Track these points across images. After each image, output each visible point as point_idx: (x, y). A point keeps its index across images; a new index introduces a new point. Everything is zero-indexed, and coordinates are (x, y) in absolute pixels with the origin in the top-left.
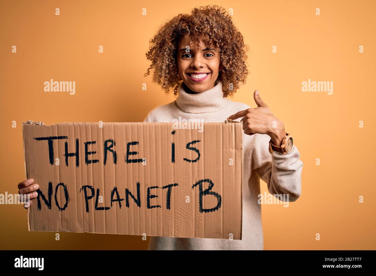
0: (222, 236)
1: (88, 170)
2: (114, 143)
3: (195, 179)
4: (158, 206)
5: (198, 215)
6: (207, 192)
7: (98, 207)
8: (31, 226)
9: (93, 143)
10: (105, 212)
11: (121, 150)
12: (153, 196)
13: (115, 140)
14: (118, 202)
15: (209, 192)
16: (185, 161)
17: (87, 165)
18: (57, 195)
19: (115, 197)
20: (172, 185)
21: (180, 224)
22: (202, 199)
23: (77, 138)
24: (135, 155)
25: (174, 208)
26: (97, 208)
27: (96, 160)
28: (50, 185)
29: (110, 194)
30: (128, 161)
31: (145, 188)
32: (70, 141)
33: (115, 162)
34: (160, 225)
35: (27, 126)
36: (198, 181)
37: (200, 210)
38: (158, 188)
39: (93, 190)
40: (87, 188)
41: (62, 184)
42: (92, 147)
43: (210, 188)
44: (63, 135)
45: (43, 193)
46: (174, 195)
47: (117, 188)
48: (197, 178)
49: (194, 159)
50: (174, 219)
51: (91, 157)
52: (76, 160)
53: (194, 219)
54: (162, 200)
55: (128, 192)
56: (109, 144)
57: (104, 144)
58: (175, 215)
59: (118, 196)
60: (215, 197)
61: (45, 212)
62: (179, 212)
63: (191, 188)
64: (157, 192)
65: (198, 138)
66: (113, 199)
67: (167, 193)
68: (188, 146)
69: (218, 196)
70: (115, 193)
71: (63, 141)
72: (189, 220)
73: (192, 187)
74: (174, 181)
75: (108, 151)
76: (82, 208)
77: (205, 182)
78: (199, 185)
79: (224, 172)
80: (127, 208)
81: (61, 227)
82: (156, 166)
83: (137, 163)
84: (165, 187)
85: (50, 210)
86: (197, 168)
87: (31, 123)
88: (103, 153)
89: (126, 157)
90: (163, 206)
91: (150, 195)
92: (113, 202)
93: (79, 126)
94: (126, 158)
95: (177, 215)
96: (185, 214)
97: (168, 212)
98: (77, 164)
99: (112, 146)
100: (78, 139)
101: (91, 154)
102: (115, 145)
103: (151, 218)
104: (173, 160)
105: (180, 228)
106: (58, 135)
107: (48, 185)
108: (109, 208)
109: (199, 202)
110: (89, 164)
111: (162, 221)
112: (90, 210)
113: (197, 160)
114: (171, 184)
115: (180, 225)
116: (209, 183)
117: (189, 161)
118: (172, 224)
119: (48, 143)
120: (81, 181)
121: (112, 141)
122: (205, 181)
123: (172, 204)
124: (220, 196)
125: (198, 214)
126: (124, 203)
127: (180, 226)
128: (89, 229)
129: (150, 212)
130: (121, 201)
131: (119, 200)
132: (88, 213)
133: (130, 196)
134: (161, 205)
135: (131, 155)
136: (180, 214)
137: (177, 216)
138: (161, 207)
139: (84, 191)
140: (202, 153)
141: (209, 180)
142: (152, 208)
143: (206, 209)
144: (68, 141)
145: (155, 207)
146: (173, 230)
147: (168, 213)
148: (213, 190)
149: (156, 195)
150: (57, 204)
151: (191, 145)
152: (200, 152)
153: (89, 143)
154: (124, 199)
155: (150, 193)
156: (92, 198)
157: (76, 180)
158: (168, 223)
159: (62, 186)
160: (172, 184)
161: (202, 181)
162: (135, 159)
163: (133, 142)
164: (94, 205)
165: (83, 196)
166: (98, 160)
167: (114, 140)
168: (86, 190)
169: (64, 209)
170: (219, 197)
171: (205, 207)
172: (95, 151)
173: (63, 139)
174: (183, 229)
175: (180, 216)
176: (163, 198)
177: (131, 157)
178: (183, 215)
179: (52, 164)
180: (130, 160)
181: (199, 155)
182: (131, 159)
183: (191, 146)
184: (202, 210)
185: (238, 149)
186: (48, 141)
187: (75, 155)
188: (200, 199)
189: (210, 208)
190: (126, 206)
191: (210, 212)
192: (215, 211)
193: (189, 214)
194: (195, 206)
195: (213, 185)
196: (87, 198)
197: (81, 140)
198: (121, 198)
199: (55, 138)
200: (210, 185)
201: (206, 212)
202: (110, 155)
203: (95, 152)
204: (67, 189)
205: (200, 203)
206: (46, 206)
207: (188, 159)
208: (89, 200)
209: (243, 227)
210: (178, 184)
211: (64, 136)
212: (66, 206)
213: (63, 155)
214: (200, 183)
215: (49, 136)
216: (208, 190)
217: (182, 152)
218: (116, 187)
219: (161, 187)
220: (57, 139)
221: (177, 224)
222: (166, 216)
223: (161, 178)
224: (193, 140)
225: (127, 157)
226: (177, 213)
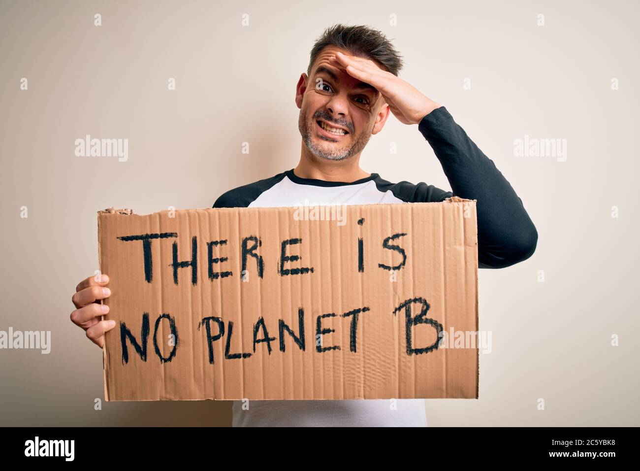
0: (445, 394)
1: (213, 288)
2: (258, 242)
3: (399, 299)
4: (335, 348)
5: (404, 360)
6: (418, 320)
7: (230, 353)
8: (110, 392)
9: (222, 242)
10: (243, 361)
11: (271, 254)
12: (328, 331)
13: (260, 238)
14: (265, 344)
15: (422, 319)
16: (382, 269)
17: (212, 281)
18: (158, 335)
19: (260, 335)
20: (358, 311)
21: (373, 376)
22: (410, 331)
23: (193, 235)
24: (295, 261)
25: (364, 349)
26: (228, 356)
27: (227, 272)
28: (146, 318)
29: (252, 329)
30: (284, 272)
31: (313, 317)
32: (181, 241)
33: (261, 274)
34: (340, 381)
35: (106, 217)
36: (403, 301)
37: (407, 350)
38: (335, 317)
39: (222, 325)
40: (211, 321)
41: (167, 315)
42: (221, 249)
43: (424, 312)
44: (169, 231)
45: (132, 333)
46: (364, 327)
47: (264, 320)
48: (401, 296)
49: (397, 265)
50: (363, 369)
51: (217, 268)
52: (191, 273)
53: (397, 366)
54: (342, 336)
55: (282, 325)
56: (250, 244)
57: (241, 245)
58: (364, 362)
59: (266, 333)
60: (433, 327)
61: (136, 365)
62: (373, 356)
63: (391, 313)
64: (333, 322)
65: (402, 229)
66: (257, 339)
67: (351, 324)
68: (385, 244)
69: (437, 326)
70: (261, 328)
71: (170, 241)
72: (389, 368)
73: (394, 312)
74: (363, 304)
75: (249, 256)
76: (201, 356)
77: (416, 303)
78: (404, 308)
79: (447, 285)
80: (281, 352)
81: (164, 391)
82: (332, 278)
83: (300, 274)
84: (348, 313)
85: (144, 362)
86: (401, 280)
87: (113, 212)
88: (240, 260)
89: (280, 265)
90: (344, 346)
91: (322, 329)
92: (256, 344)
93: (197, 215)
94: (280, 268)
95: (369, 361)
96: (383, 358)
97: (353, 357)
98: (194, 280)
99: (255, 247)
100: (196, 237)
101: (219, 262)
102: (260, 245)
103: (324, 368)
104: (361, 268)
105: (373, 383)
106: (160, 230)
107: (141, 318)
108: (249, 355)
109: (405, 336)
110: (214, 280)
111: (342, 372)
112: (215, 359)
113: (402, 266)
114: (357, 308)
115: (374, 378)
116: (422, 305)
117: (388, 268)
118: (359, 377)
119: (142, 246)
120: (200, 308)
121: (256, 239)
122: (415, 300)
123: (359, 344)
124: (441, 325)
125: (405, 358)
126: (275, 345)
127: (374, 380)
128: (215, 393)
129: (322, 358)
130: (271, 342)
131: (267, 339)
132: (212, 365)
133: (286, 332)
134: (341, 345)
135: (289, 261)
136: (374, 359)
137: (369, 363)
138: (340, 349)
139: (206, 327)
140: (409, 253)
141: (423, 299)
142: (325, 351)
143: (418, 348)
144: (178, 240)
145: (329, 349)
146: (362, 388)
147: (353, 359)
148: (429, 315)
149: (331, 329)
150: (157, 351)
151: (390, 241)
152: (406, 254)
153: (216, 243)
154: (276, 337)
155: (322, 325)
156: (219, 338)
157: (192, 308)
158: (353, 376)
159: (167, 320)
160: (360, 309)
161: (410, 301)
162: (295, 268)
163: (292, 239)
164: (223, 350)
165: (203, 336)
166: (231, 272)
167: (258, 238)
168: (209, 325)
169: (170, 359)
170: (439, 328)
171: (415, 345)
172: (226, 257)
173: (170, 238)
174: (379, 384)
175: (373, 363)
176: (343, 333)
177: (288, 265)
178: (378, 361)
179: (149, 282)
180: (287, 270)
181: (405, 257)
182: (289, 268)
183: (390, 243)
184: (410, 351)
185: (469, 246)
186: (142, 241)
187: (191, 264)
188: (407, 332)
189: (424, 347)
190: (281, 350)
191: (424, 354)
192: (432, 351)
193: (388, 358)
194: (399, 344)
195: (428, 307)
196: (211, 339)
197: (201, 238)
198: (270, 336)
199: (155, 236)
200: (423, 307)
201: (417, 354)
202: (252, 262)
203: (226, 259)
204: (176, 325)
205: (407, 338)
206: (138, 356)
207: (385, 265)
208: (214, 343)
209: (479, 376)
210: (370, 308)
211: (172, 233)
212: (173, 353)
213: (169, 265)
214: (406, 304)
215: (144, 234)
216: (421, 316)
217: (375, 254)
218: (262, 317)
219: (341, 314)
220: (159, 238)
221: (368, 376)
222: (348, 364)
223: (340, 298)
224: (395, 234)
225: (282, 266)
226: (368, 358)
